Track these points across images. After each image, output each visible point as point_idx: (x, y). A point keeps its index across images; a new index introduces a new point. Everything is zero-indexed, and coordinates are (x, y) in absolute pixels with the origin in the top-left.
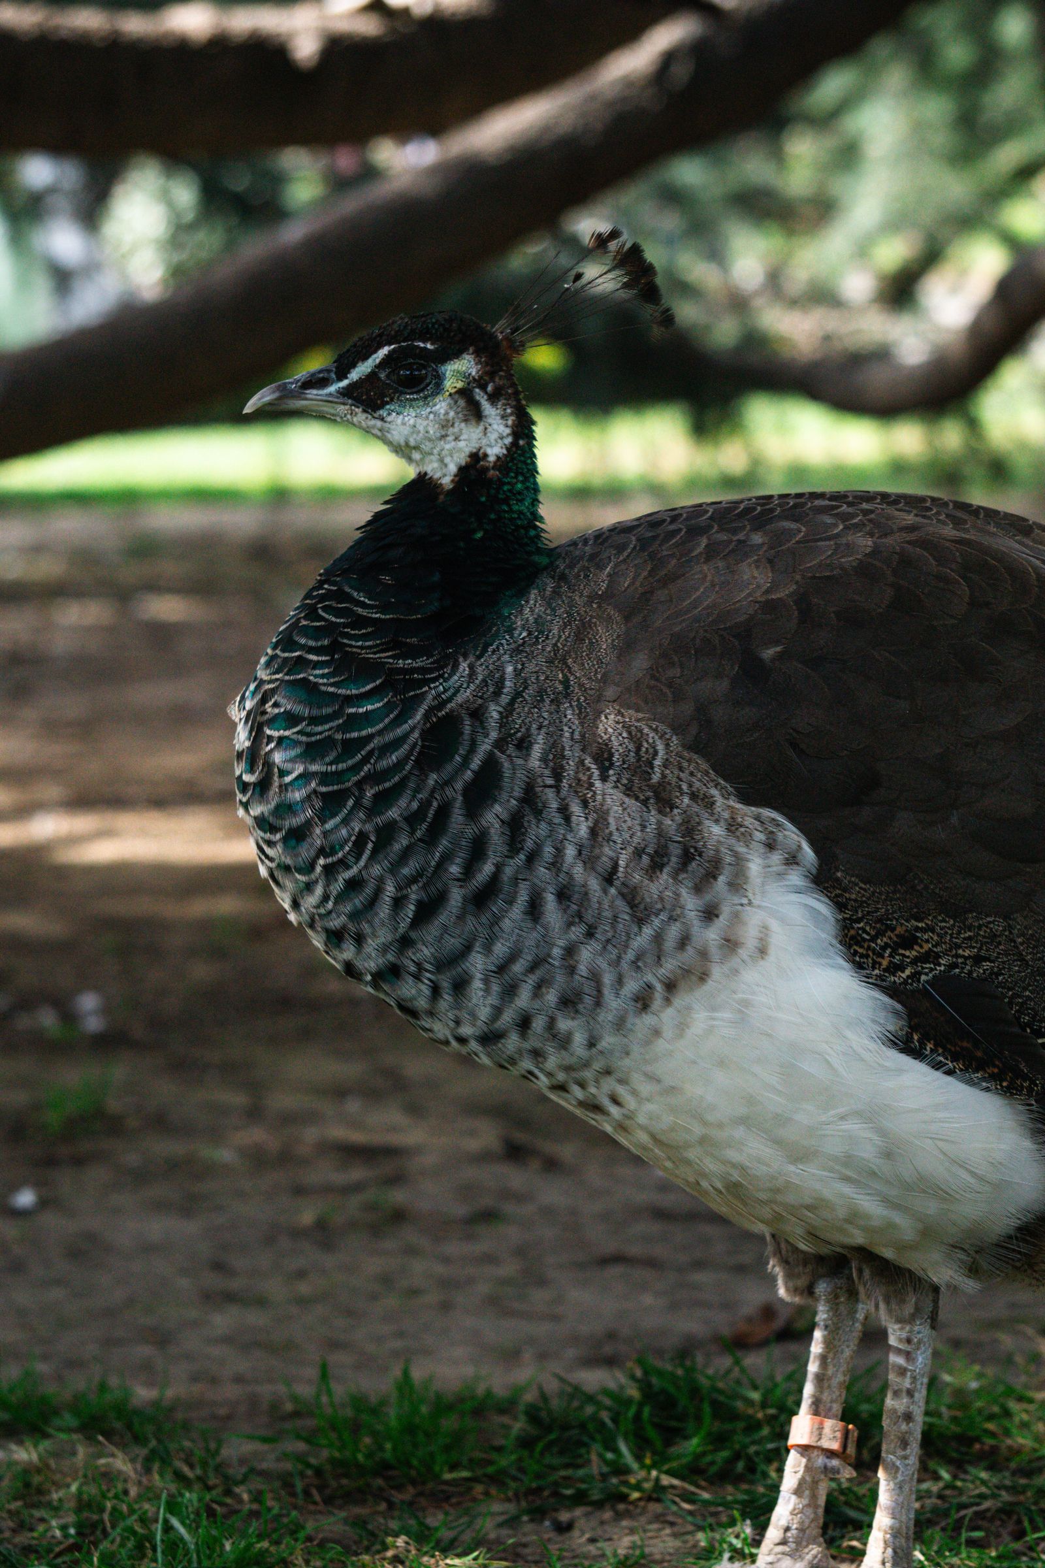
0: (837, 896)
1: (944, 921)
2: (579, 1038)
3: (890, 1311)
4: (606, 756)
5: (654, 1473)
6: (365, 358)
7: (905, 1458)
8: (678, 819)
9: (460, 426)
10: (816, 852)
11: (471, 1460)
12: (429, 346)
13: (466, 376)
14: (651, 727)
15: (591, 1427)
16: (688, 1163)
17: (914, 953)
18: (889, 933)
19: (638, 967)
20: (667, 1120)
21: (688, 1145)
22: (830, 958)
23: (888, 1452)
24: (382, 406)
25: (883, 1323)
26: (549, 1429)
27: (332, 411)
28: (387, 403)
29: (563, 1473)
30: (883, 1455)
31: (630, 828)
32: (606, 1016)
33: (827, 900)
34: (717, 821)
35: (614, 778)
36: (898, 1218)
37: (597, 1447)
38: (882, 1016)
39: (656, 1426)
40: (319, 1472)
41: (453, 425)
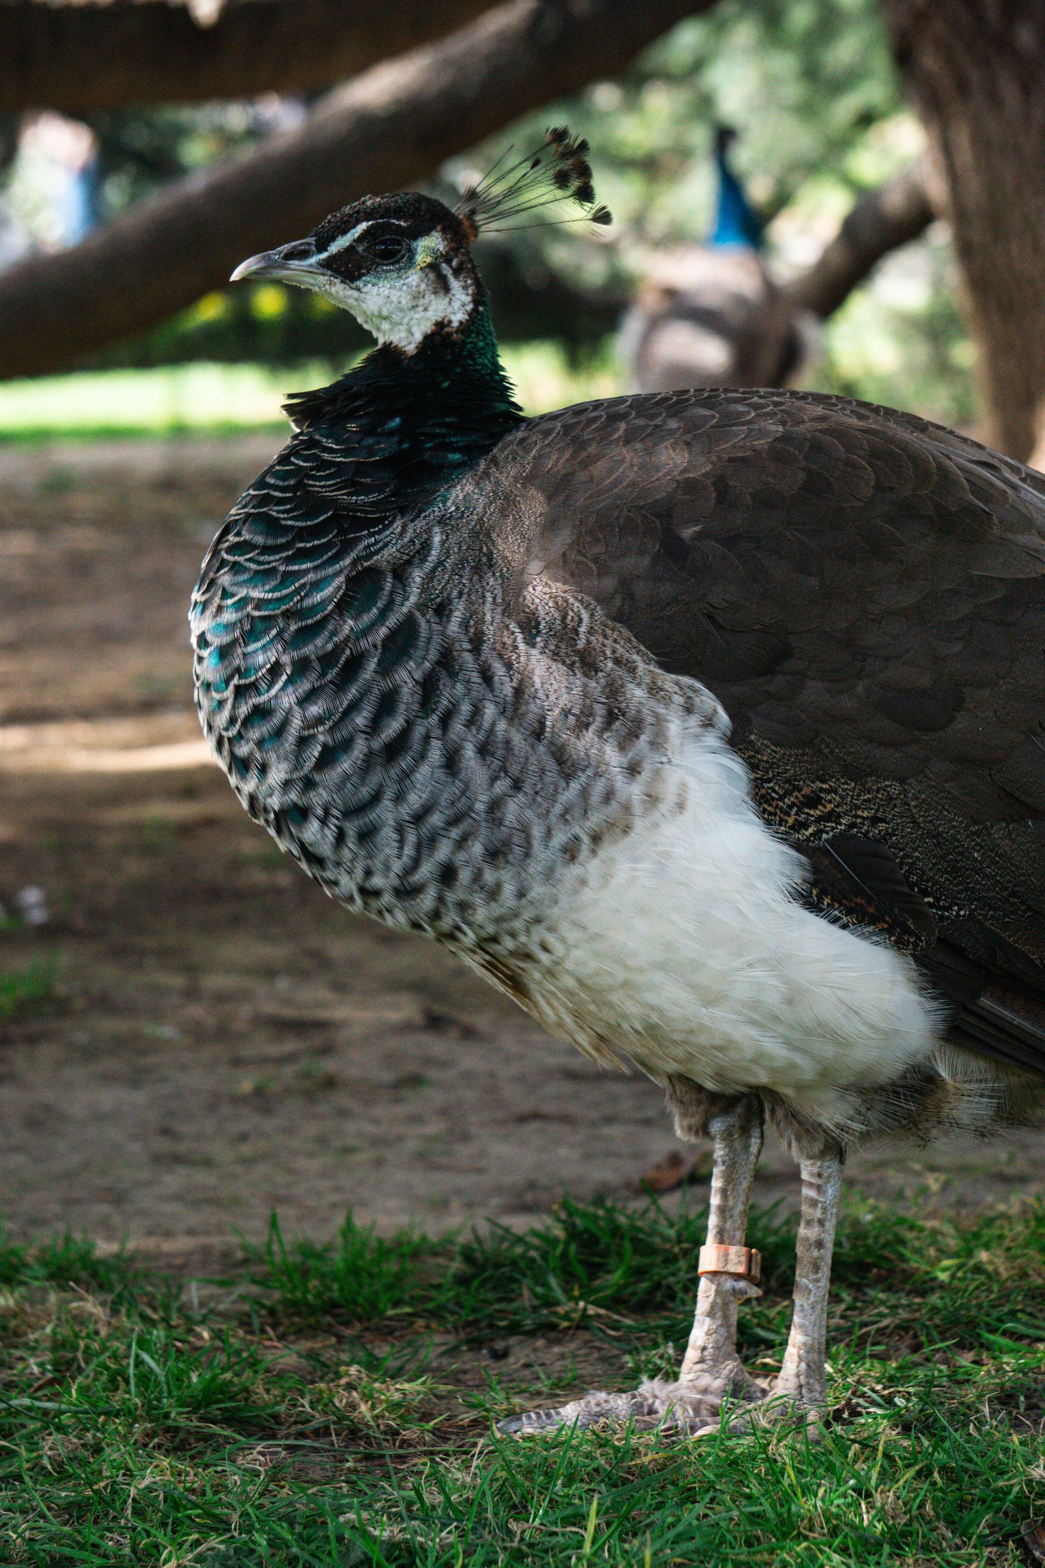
0: (750, 757)
1: (846, 783)
2: (509, 890)
3: (801, 1149)
4: (533, 624)
5: (582, 1304)
6: (344, 232)
7: (818, 1281)
8: (602, 681)
9: (430, 297)
10: (731, 716)
11: (412, 1297)
12: (402, 223)
13: (434, 251)
14: (576, 598)
15: (522, 1264)
16: (610, 1005)
17: (818, 812)
18: (796, 793)
19: (567, 820)
20: (592, 965)
21: (611, 989)
22: (744, 814)
23: (801, 1276)
24: (359, 278)
25: (796, 1160)
26: (483, 1268)
27: (312, 281)
28: (364, 275)
29: (497, 1306)
30: (797, 1278)
31: (555, 691)
32: (534, 868)
33: (740, 760)
34: (639, 684)
35: (542, 644)
36: (798, 1059)
37: (527, 1281)
38: (787, 869)
39: (581, 1262)
40: (272, 1312)
41: (423, 297)
